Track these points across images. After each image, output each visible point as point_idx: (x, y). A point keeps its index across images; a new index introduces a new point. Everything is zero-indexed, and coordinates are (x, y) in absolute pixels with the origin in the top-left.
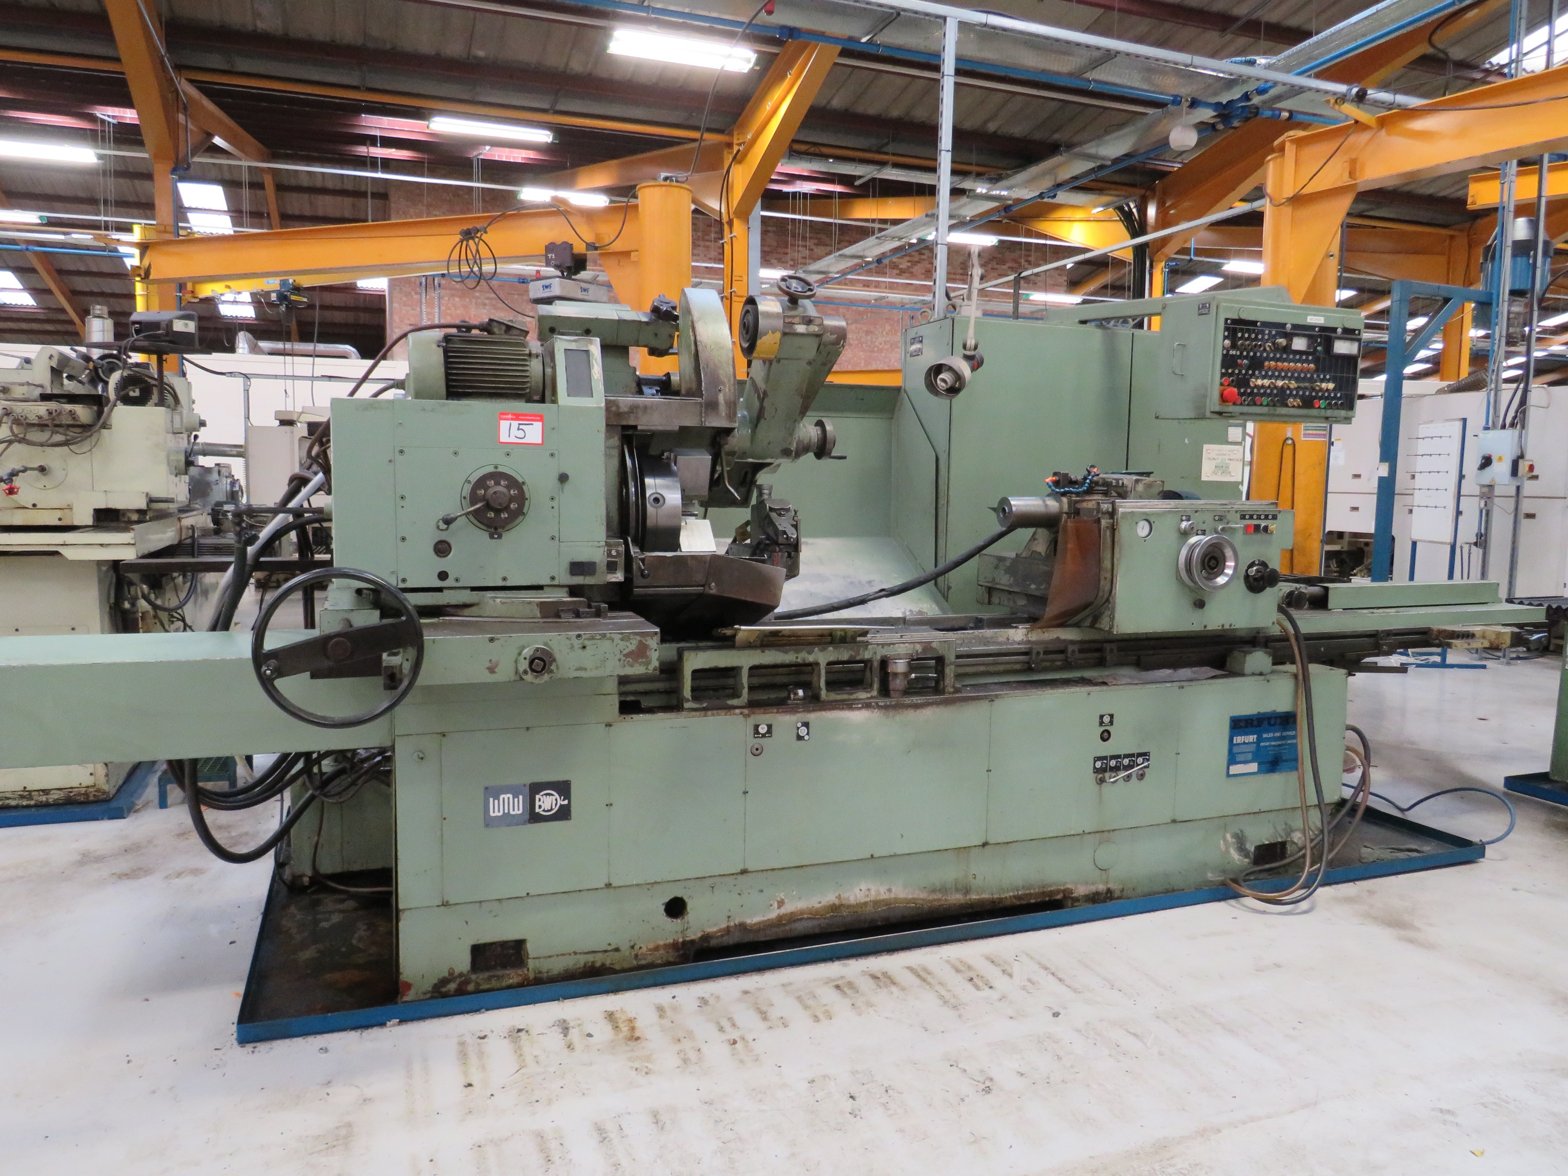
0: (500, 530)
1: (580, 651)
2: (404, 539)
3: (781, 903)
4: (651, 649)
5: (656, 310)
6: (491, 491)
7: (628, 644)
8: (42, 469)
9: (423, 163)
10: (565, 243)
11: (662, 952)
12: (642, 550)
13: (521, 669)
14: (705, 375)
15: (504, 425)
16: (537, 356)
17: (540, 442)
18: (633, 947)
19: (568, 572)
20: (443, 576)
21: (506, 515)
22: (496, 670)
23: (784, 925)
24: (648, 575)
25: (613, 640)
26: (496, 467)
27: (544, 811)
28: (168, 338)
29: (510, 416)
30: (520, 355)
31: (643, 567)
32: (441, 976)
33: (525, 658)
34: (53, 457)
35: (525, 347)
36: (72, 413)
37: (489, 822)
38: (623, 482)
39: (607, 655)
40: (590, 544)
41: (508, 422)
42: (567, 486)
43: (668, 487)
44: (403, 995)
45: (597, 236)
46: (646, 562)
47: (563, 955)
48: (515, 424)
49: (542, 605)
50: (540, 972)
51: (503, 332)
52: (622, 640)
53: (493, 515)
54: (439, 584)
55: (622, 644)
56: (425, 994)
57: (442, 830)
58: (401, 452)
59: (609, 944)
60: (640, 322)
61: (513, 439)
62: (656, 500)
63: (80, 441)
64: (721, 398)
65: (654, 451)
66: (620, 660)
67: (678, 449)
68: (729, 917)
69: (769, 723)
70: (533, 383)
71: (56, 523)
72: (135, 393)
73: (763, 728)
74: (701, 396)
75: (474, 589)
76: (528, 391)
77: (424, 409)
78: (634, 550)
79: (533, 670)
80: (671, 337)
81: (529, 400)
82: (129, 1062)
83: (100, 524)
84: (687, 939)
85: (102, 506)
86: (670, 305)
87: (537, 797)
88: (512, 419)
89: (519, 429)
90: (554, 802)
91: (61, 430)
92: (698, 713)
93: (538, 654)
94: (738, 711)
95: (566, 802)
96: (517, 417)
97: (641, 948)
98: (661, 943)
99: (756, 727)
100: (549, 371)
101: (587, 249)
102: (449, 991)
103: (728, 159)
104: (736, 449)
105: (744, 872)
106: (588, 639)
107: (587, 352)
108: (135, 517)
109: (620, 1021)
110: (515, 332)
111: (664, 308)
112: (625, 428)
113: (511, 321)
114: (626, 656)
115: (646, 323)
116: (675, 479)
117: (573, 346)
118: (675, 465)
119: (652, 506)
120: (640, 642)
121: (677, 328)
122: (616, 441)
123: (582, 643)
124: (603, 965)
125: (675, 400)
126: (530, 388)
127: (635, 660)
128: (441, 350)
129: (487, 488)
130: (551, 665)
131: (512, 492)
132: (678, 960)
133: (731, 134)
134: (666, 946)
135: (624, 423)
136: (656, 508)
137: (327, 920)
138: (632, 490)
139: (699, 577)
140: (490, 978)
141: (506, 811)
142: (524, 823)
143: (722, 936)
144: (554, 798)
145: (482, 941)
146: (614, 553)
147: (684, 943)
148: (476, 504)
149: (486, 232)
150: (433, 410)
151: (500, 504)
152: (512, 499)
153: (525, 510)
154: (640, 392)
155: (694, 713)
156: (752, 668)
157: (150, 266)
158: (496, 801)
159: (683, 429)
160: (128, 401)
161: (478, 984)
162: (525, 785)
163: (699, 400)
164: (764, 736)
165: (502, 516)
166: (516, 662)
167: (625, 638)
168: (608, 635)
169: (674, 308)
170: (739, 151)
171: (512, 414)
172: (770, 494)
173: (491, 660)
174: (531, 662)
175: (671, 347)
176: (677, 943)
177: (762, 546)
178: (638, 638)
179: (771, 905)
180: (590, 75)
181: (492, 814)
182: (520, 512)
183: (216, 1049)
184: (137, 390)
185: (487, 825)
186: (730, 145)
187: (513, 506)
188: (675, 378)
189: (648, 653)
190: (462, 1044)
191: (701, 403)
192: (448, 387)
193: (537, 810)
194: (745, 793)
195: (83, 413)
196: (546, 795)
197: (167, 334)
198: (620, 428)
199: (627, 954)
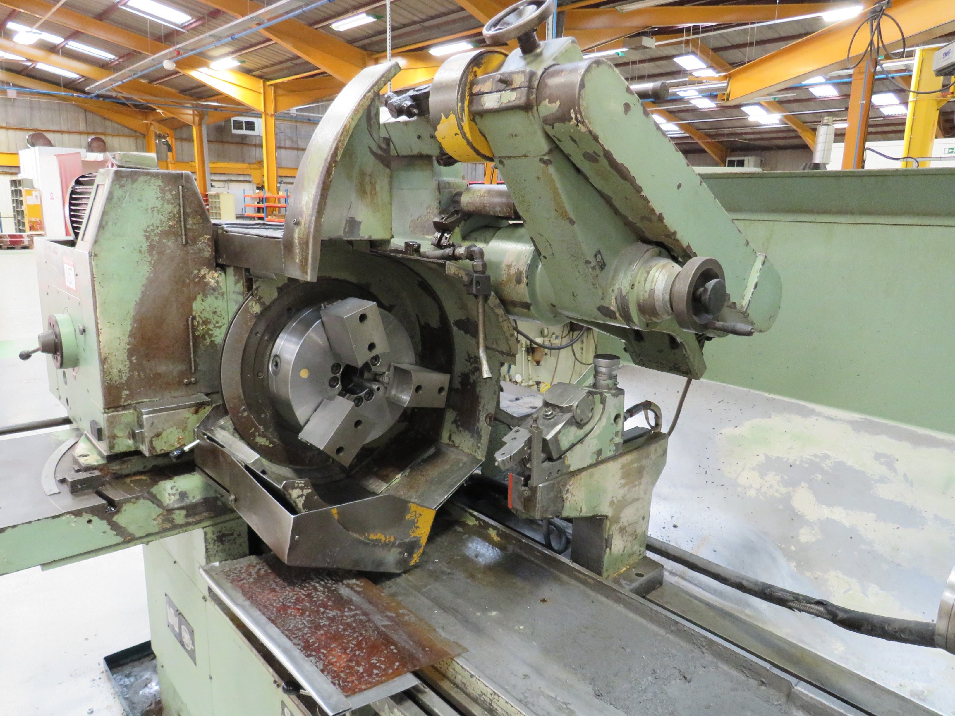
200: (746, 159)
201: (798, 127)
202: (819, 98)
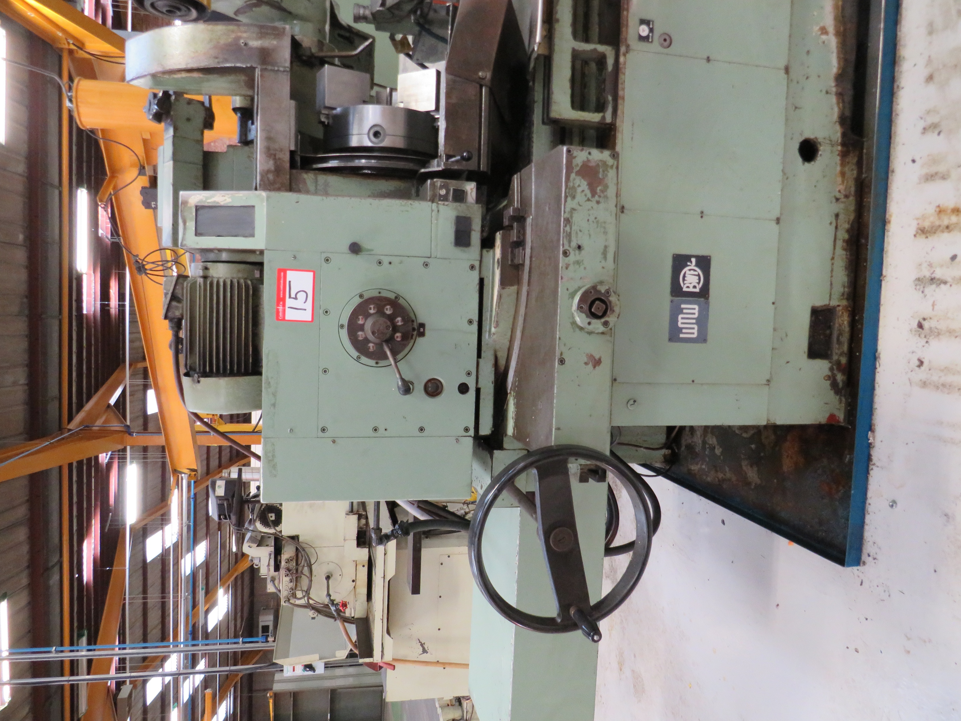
0: (415, 326)
1: (583, 252)
2: (422, 429)
3: (824, 31)
4: (588, 161)
5: (158, 117)
6: (371, 337)
7: (579, 190)
8: (328, 578)
9: (119, 273)
10: (141, 193)
11: (846, 169)
12: (435, 155)
13: (602, 329)
14: (226, 61)
15: (290, 315)
16: (206, 268)
17: (311, 274)
18: (837, 200)
19: (466, 249)
20: (463, 389)
21: (399, 319)
22: (597, 357)
23: (845, 30)
24: (468, 152)
25: (573, 209)
26: (342, 326)
27: (699, 283)
28: (230, 500)
29: (281, 308)
30: (205, 290)
31: (458, 158)
32: (829, 387)
33: (589, 323)
34: (319, 571)
35: (196, 282)
36: (288, 561)
37: (702, 338)
38: (356, 172)
39: (592, 218)
40: (434, 222)
41: (287, 310)
42: (365, 244)
43: (361, 120)
44: (839, 422)
45: (132, 165)
46: (451, 153)
47: (832, 270)
48: (289, 302)
49: (504, 283)
50: (843, 294)
51: (180, 305)
52: (574, 197)
53: (398, 335)
54: (472, 393)
55: (580, 197)
56: (841, 403)
57: (702, 384)
58: (323, 430)
59: (831, 223)
60: (174, 136)
61: (309, 305)
62: (376, 134)
63: (308, 556)
64: (255, 43)
65: (319, 134)
66: (598, 202)
67: (317, 105)
68: (827, 93)
69: (638, 22)
70: (240, 275)
71: (366, 568)
72: (272, 517)
73: (644, 31)
74: (253, 69)
75: (479, 356)
76: (249, 282)
77: (274, 405)
78: (436, 166)
79: (604, 314)
80: (190, 102)
81: (261, 280)
82: (857, 651)
83: (368, 542)
84: (839, 141)
85: (355, 542)
86: (152, 100)
87: (685, 289)
88: (284, 305)
89: (296, 298)
90: (692, 272)
91: (300, 569)
92: (620, 107)
93: (586, 307)
94: (622, 59)
95: (693, 260)
96: (281, 300)
97: (839, 191)
98: (839, 168)
99: (642, 39)
100: (224, 256)
101: (144, 174)
102: (843, 381)
103: (81, 54)
104: (315, 39)
105: (787, 70)
106: (570, 242)
107: (198, 208)
108: (363, 521)
109: (937, 223)
110: (178, 292)
111: (155, 108)
112: (293, 165)
113: (166, 294)
114: (594, 193)
115: (176, 129)
116: (351, 111)
117: (191, 225)
118: (334, 109)
119: (383, 141)
120: (578, 173)
121: (179, 94)
122: (308, 177)
123: (574, 250)
124: (848, 231)
125: (260, 103)
126: (245, 279)
127: (600, 181)
128: (202, 380)
129: (367, 341)
130: (599, 292)
131: (372, 311)
132: (857, 153)
133: (61, 50)
134: (843, 164)
135: (287, 165)
136: (385, 135)
137: (713, 448)
138: (363, 162)
139: (472, 90)
140: (839, 342)
141: (694, 321)
142: (707, 303)
143: (843, 102)
144: (688, 272)
145: (806, 349)
146: (443, 192)
147: (843, 144)
148: (385, 353)
149: (137, 256)
150: (274, 395)
151: (387, 327)
152: (380, 312)
153: (392, 296)
154: (252, 142)
155: (619, 112)
156: (575, 35)
157: (188, 469)
158: (684, 331)
159: (293, 96)
160: (278, 521)
161: (841, 354)
162: (672, 301)
163: (258, 72)
164: (651, 30)
165: (400, 323)
166: (590, 333)
167: (572, 194)
168: (567, 215)
169: (155, 95)
170: (73, 44)
171: (278, 305)
172: (364, 7)
173: (586, 364)
174: (595, 316)
175: (202, 103)
176: (842, 151)
177: (421, 21)
178: (573, 175)
179: (824, 42)
180: (26, 158)
181: (695, 336)
182: (394, 303)
183: (861, 584)
184: (270, 515)
185: (705, 341)
186: (71, 52)
187: (388, 311)
188: (238, 101)
189: (592, 164)
190: (924, 384)
191: (262, 70)
192: (246, 373)
193: (697, 290)
194: (708, 59)
195: (288, 553)
196: (684, 280)
197: (227, 500)
198: (294, 171)
199: (842, 206)
200: (261, 624)
201: (233, 575)
202: (206, 557)
